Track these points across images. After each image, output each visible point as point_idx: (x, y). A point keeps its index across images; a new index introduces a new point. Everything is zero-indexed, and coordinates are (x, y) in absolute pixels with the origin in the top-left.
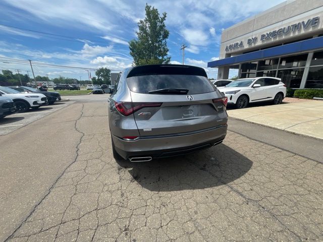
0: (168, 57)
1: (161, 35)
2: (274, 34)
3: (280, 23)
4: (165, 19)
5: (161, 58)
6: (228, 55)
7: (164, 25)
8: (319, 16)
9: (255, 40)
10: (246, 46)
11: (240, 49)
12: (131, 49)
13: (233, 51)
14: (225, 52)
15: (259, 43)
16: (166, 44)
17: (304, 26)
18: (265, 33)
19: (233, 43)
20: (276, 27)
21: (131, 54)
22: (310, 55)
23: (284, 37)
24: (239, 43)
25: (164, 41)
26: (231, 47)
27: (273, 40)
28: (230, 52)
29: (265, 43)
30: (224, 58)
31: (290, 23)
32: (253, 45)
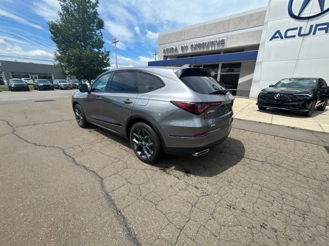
1: (94, 22)
2: (199, 46)
3: (202, 38)
4: (98, 6)
5: (96, 50)
6: (166, 57)
7: (97, 13)
8: (224, 39)
9: (187, 47)
10: (180, 52)
11: (175, 54)
12: (52, 33)
13: (169, 54)
14: (163, 54)
15: (189, 51)
16: (102, 35)
17: (217, 44)
18: (193, 44)
19: (169, 46)
20: (200, 41)
21: (53, 39)
22: (220, 65)
23: (206, 50)
24: (175, 48)
25: (98, 31)
26: (168, 50)
27: (199, 50)
28: (167, 54)
29: (194, 51)
30: (162, 59)
31: (209, 39)
32: (185, 52)
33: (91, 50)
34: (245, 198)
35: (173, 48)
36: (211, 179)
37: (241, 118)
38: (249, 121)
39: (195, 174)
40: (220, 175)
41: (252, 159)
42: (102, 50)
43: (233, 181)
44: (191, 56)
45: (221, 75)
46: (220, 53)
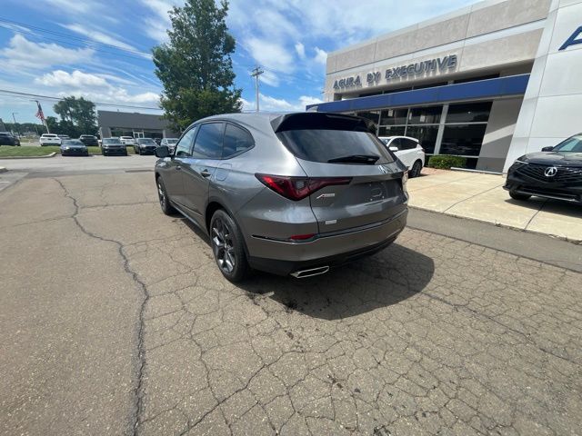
0: (237, 88)
1: (219, 43)
2: (403, 71)
3: (410, 56)
4: (226, 14)
5: (221, 89)
6: (338, 96)
7: (224, 26)
8: (455, 54)
9: (378, 75)
10: (365, 85)
11: (356, 88)
12: (157, 65)
13: (345, 90)
14: (333, 91)
15: (383, 82)
16: (230, 63)
17: (440, 65)
18: (391, 68)
19: (345, 76)
20: (406, 61)
21: (158, 75)
22: (445, 109)
23: (415, 78)
24: (355, 78)
25: (225, 57)
26: (342, 82)
27: (401, 80)
28: (340, 91)
29: (392, 83)
30: (332, 100)
31: (422, 58)
32: (375, 85)
33: (213, 90)
34: (373, 372)
35: (352, 79)
36: (327, 325)
37: (458, 215)
38: (476, 220)
39: (302, 311)
40: (350, 320)
41: (438, 299)
42: (230, 88)
43: (370, 334)
44: (386, 92)
45: (446, 128)
46: (446, 83)
